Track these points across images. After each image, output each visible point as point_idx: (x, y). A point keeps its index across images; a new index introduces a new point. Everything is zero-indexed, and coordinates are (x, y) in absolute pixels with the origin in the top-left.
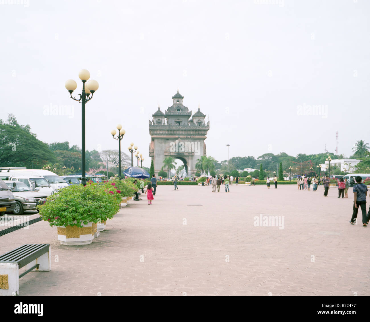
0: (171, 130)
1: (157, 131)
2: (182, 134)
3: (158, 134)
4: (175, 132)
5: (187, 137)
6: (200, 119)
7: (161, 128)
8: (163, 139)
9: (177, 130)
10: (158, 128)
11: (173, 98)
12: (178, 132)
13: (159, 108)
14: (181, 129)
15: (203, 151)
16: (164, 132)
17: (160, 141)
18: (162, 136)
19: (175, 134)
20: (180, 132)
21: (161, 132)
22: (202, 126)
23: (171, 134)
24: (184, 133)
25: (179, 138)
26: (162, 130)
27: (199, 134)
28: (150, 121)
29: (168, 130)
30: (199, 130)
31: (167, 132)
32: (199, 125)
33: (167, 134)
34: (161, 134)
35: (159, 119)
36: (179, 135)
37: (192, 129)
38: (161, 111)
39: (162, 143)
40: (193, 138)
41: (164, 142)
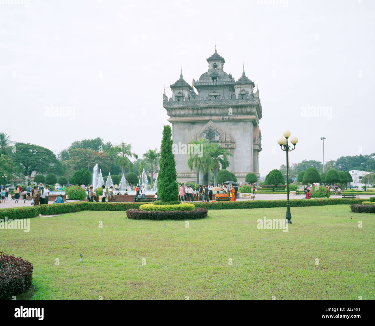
0: (198, 109)
1: (176, 110)
2: (215, 114)
3: (179, 116)
4: (204, 111)
5: (223, 119)
6: (245, 89)
7: (181, 106)
8: (186, 123)
9: (206, 108)
10: (176, 106)
11: (209, 60)
12: (208, 111)
13: (181, 76)
14: (213, 105)
15: (250, 141)
16: (186, 112)
17: (181, 126)
18: (184, 119)
19: (205, 115)
20: (213, 111)
21: (182, 112)
22: (247, 99)
23: (197, 115)
24: (217, 111)
25: (210, 120)
26: (184, 108)
27: (242, 113)
28: (164, 95)
29: (193, 109)
30: (242, 107)
31: (191, 112)
32: (242, 98)
33: (192, 115)
34: (182, 115)
35: (180, 92)
36: (211, 115)
37: (231, 104)
38: (184, 80)
39: (184, 129)
40: (233, 119)
41: (188, 128)
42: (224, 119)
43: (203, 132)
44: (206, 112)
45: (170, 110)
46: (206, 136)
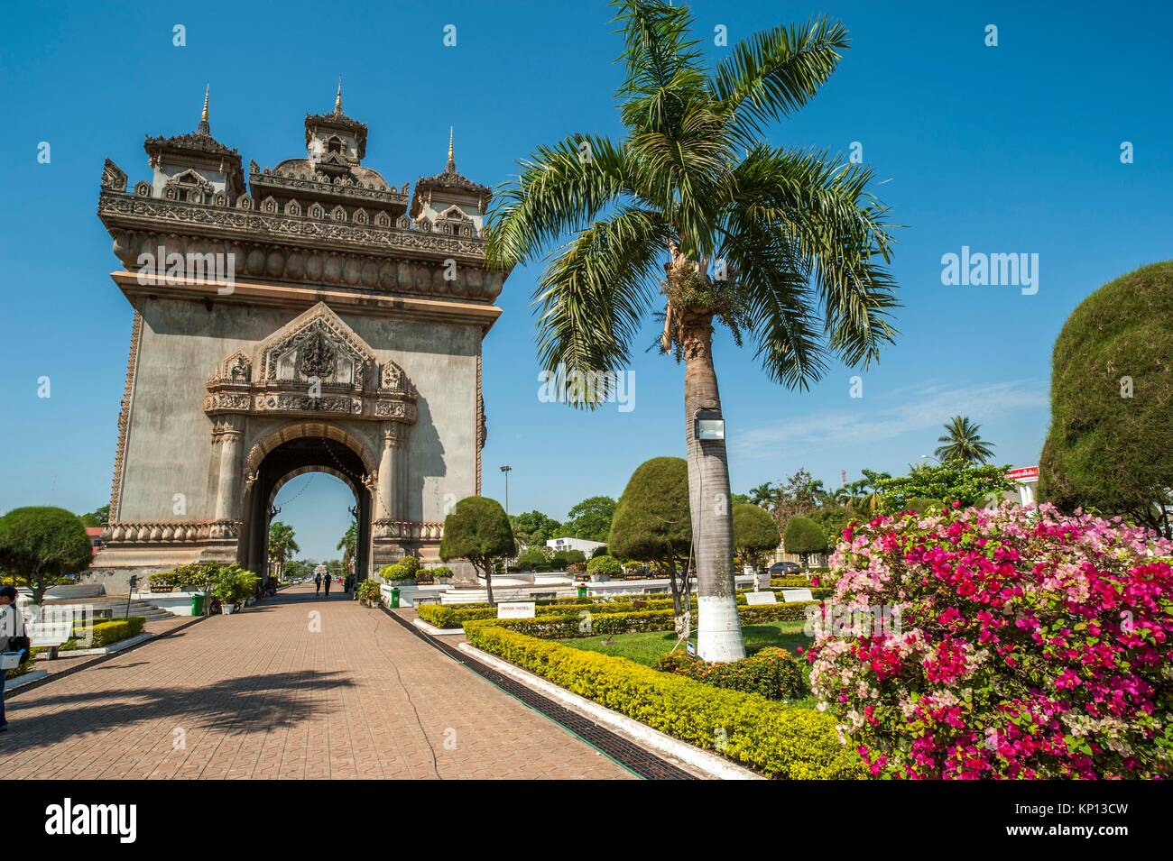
0: (267, 248)
2: (340, 282)
4: (295, 265)
7: (191, 222)
9: (306, 252)
12: (312, 266)
17: (181, 313)
20: (331, 269)
22: (473, 240)
23: (262, 274)
24: (352, 271)
25: (318, 299)
29: (246, 245)
39: (190, 328)
40: (413, 309)
41: (213, 325)
42: (380, 304)
43: (289, 344)
44: (305, 269)
45: (131, 235)
46: (298, 363)
